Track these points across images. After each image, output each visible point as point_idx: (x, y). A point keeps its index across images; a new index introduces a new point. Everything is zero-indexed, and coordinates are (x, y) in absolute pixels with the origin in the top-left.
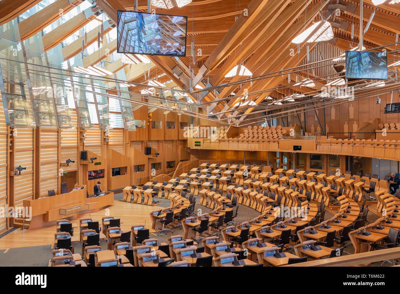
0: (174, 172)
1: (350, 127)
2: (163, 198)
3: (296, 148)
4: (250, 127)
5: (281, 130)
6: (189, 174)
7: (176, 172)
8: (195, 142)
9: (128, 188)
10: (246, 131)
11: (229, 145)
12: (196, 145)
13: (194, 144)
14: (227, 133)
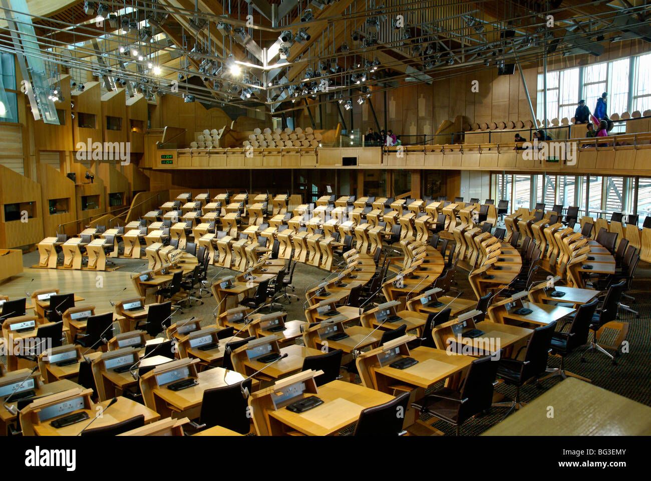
0: (128, 212)
1: (419, 128)
2: (121, 257)
3: (348, 161)
4: (258, 130)
5: (313, 134)
6: (162, 214)
7: (132, 212)
8: (163, 157)
9: (50, 241)
10: (252, 137)
11: (228, 160)
12: (163, 162)
13: (160, 160)
14: (220, 140)
